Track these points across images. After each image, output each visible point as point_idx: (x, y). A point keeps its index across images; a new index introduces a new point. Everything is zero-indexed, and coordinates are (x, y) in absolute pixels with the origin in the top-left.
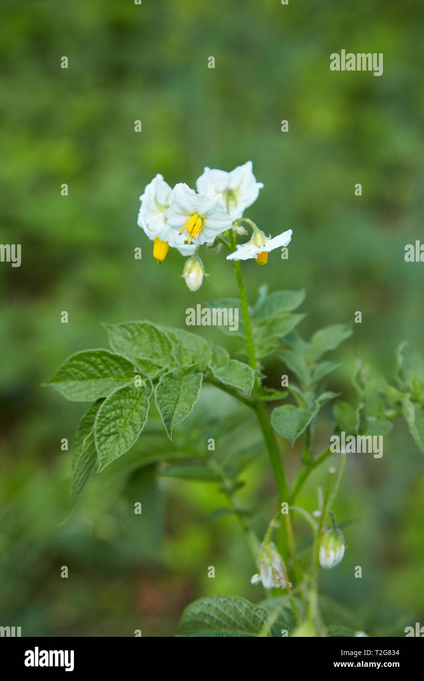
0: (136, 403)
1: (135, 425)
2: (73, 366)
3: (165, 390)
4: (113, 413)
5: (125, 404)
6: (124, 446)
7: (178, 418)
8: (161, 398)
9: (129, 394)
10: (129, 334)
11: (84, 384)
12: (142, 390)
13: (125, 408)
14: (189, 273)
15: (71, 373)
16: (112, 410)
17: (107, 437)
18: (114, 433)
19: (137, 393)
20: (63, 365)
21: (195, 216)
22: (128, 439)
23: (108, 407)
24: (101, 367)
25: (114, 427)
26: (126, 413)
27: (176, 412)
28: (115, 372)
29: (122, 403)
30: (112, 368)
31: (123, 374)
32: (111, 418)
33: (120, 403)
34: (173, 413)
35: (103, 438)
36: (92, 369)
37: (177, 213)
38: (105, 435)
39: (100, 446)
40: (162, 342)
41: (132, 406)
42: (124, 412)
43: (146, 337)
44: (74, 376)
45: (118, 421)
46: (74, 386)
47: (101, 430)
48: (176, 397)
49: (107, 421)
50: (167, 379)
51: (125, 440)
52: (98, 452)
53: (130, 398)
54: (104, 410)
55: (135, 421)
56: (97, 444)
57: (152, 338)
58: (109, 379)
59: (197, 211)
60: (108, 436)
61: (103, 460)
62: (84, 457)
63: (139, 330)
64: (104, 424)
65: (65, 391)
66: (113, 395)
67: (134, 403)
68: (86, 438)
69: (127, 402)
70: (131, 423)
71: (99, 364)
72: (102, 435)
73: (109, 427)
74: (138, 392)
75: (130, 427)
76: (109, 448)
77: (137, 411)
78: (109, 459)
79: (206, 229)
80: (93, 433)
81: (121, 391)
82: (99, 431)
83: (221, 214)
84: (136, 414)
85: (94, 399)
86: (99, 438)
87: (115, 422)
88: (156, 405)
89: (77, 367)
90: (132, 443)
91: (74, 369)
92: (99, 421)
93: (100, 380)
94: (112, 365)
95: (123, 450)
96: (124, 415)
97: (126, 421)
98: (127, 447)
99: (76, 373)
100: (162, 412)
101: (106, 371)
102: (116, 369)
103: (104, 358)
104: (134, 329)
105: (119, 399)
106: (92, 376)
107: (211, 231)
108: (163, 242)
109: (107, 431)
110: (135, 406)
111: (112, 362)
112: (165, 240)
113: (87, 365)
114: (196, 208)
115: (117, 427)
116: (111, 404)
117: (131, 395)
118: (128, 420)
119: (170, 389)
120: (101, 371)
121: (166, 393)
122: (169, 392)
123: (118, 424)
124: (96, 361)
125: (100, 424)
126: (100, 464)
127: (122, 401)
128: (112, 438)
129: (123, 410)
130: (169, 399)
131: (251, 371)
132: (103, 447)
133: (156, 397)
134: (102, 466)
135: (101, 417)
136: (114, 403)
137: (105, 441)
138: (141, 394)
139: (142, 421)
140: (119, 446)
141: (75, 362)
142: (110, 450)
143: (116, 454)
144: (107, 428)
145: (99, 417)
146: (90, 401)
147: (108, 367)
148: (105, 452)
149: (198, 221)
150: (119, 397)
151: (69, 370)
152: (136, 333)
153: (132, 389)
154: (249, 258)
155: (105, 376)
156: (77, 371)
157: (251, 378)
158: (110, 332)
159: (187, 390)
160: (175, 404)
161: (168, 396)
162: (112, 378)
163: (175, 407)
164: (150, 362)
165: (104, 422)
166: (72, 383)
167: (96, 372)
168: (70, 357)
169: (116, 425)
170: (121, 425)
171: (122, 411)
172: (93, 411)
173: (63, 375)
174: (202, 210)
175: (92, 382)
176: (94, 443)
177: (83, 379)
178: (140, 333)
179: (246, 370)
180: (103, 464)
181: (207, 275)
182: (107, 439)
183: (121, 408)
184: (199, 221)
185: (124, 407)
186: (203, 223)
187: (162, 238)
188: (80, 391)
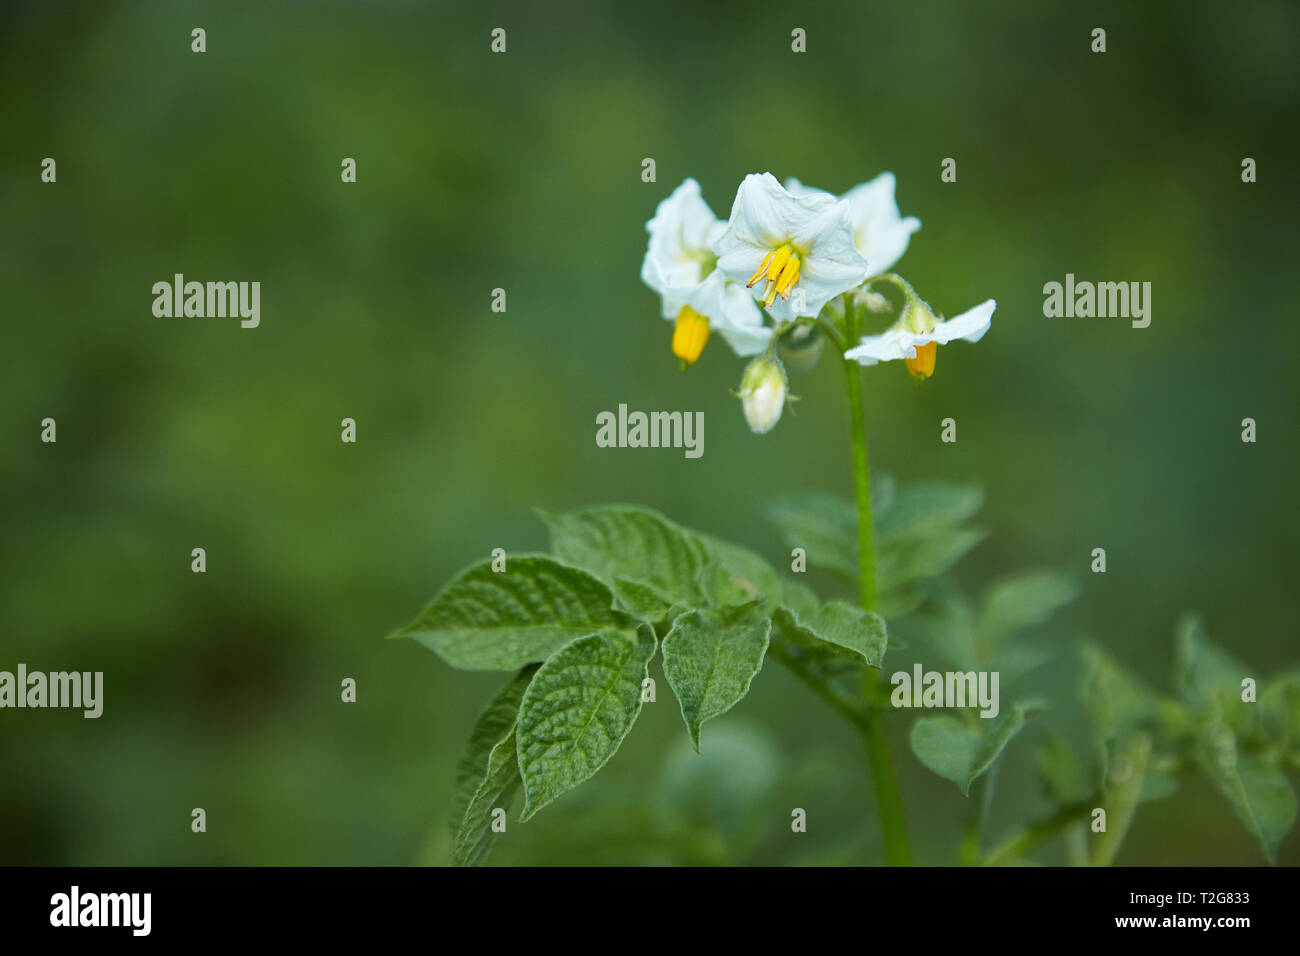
0: (614, 676)
1: (610, 721)
2: (471, 593)
3: (683, 647)
4: (562, 694)
5: (589, 674)
6: (584, 766)
7: (715, 706)
8: (677, 663)
9: (600, 655)
10: (598, 536)
11: (492, 635)
12: (627, 651)
13: (589, 686)
14: (754, 389)
15: (463, 609)
16: (558, 687)
17: (544, 745)
18: (561, 739)
19: (616, 655)
20: (445, 590)
21: (786, 250)
22: (594, 753)
23: (550, 678)
24: (535, 597)
25: (561, 724)
26: (589, 696)
27: (708, 696)
28: (564, 610)
29: (583, 673)
30: (559, 601)
31: (584, 615)
32: (556, 704)
33: (579, 673)
34: (702, 697)
35: (536, 747)
36: (512, 601)
37: (745, 242)
38: (542, 741)
39: (527, 763)
40: (673, 555)
41: (605, 683)
42: (585, 694)
43: (638, 541)
44: (469, 616)
45: (571, 712)
46: (468, 639)
47: (532, 727)
48: (708, 666)
49: (546, 709)
50: (689, 626)
51: (587, 755)
52: (524, 776)
53: (599, 663)
54: (541, 684)
55: (610, 713)
56: (521, 758)
57: (650, 543)
58: (550, 626)
59: (790, 236)
60: (547, 743)
61: (532, 796)
62: (488, 789)
63: (621, 527)
64: (540, 717)
65: (446, 649)
66: (563, 653)
67: (609, 676)
68: (497, 745)
69: (595, 672)
70: (601, 719)
71: (529, 591)
72: (534, 739)
73: (551, 722)
74: (620, 654)
75: (600, 726)
76: (549, 770)
77: (615, 692)
78: (547, 793)
79: (804, 281)
80: (514, 736)
81: (581, 646)
82: (527, 730)
83: (845, 247)
84: (612, 699)
85: (514, 665)
86: (526, 746)
87: (566, 714)
88: (666, 674)
89: (478, 595)
90: (604, 758)
91: (470, 601)
92: (529, 706)
93: (530, 629)
94: (561, 594)
95: (581, 773)
96: (586, 700)
97: (590, 714)
98: (591, 767)
99: (473, 611)
100: (679, 689)
101: (545, 608)
102: (569, 602)
103: (544, 576)
104: (610, 524)
105: (576, 663)
106: (510, 618)
107: (816, 288)
108: (698, 317)
109: (546, 731)
110: (611, 682)
111: (561, 586)
112: (706, 313)
113: (501, 593)
114: (791, 228)
115: (568, 726)
116: (556, 673)
117: (604, 658)
118: (595, 711)
119: (694, 648)
120: (532, 607)
121: (686, 653)
122: (692, 653)
123: (571, 719)
124: (523, 583)
125: (530, 714)
126: (527, 804)
127: (583, 670)
128: (555, 749)
129: (585, 689)
130: (693, 667)
131: (877, 621)
132: (534, 767)
133: (666, 657)
134: (532, 809)
135: (533, 700)
136: (565, 671)
137: (540, 754)
138: (625, 658)
139: (628, 712)
140: (573, 766)
141: (475, 584)
142: (551, 774)
143: (565, 783)
144: (546, 725)
145: (530, 698)
146: (506, 669)
147: (549, 598)
148: (538, 778)
149: (791, 259)
150: (576, 659)
151: (459, 602)
152: (615, 534)
153: (606, 646)
154: (896, 357)
155: (542, 618)
156: (477, 605)
157: (880, 635)
158: (554, 529)
159: (730, 654)
160: (707, 679)
161: (692, 661)
162: (557, 625)
163: (706, 686)
164: (647, 592)
165: (539, 711)
166: (462, 633)
167: (521, 609)
168: (466, 571)
169: (566, 719)
170: (578, 721)
171: (581, 691)
172: (510, 695)
173: (444, 614)
174: (803, 235)
175: (511, 632)
176: (515, 756)
177: (490, 624)
178: (625, 535)
179: (867, 620)
180: (534, 805)
181: (793, 398)
182: (545, 750)
183: (580, 684)
184: (794, 261)
185: (587, 681)
186: (801, 268)
187: (696, 306)
188: (483, 649)
